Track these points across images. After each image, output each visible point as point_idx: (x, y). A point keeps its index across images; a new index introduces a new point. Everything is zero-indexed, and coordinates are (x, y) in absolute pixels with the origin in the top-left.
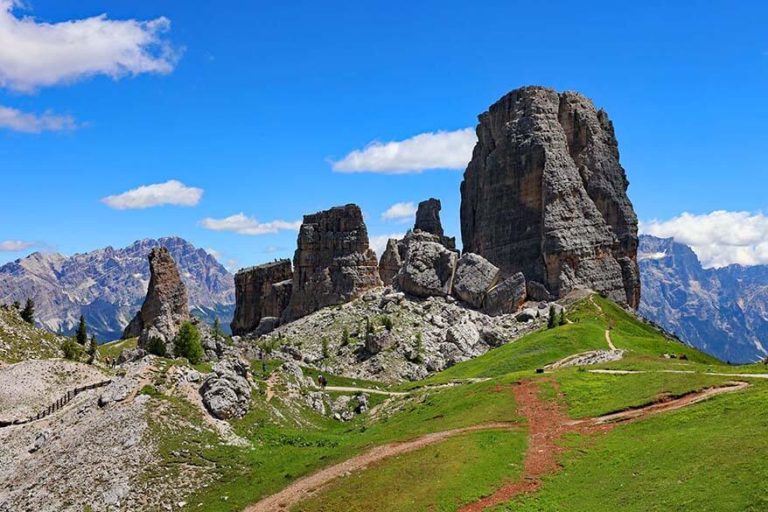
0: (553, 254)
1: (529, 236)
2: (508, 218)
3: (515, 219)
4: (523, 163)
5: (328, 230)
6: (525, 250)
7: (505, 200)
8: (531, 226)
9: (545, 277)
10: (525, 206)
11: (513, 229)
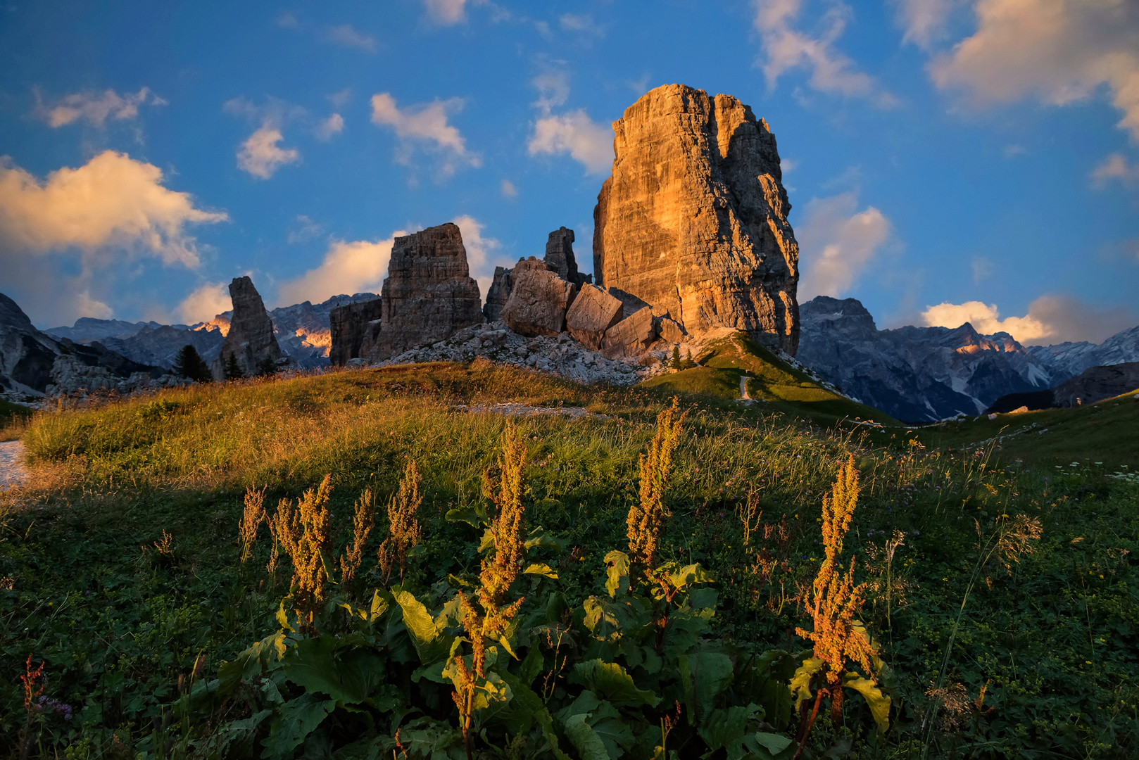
0: (689, 284)
1: (664, 263)
2: (638, 242)
3: (647, 243)
4: (659, 174)
5: (421, 254)
6: (658, 280)
7: (635, 219)
8: (665, 251)
9: (679, 314)
10: (659, 227)
11: (644, 255)
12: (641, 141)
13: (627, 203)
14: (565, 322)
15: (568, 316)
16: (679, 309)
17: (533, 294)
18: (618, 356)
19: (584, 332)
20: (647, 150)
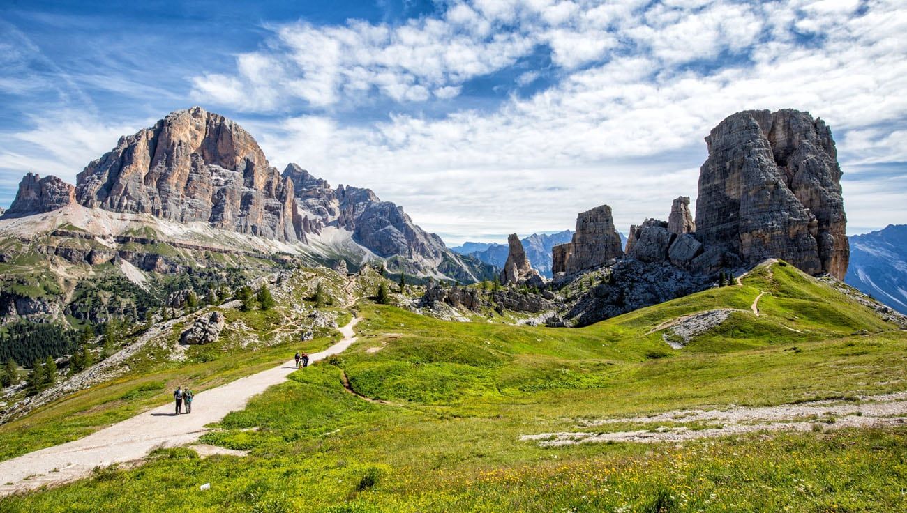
0: (746, 232)
1: (732, 220)
2: (715, 207)
3: (721, 208)
4: (728, 168)
5: (591, 221)
6: (728, 229)
7: (714, 194)
8: (733, 212)
9: (740, 250)
10: (729, 198)
11: (719, 215)
12: (717, 150)
13: (708, 185)
14: (667, 255)
15: (669, 252)
16: (740, 247)
17: (649, 240)
18: (698, 275)
19: (678, 260)
20: (720, 154)
